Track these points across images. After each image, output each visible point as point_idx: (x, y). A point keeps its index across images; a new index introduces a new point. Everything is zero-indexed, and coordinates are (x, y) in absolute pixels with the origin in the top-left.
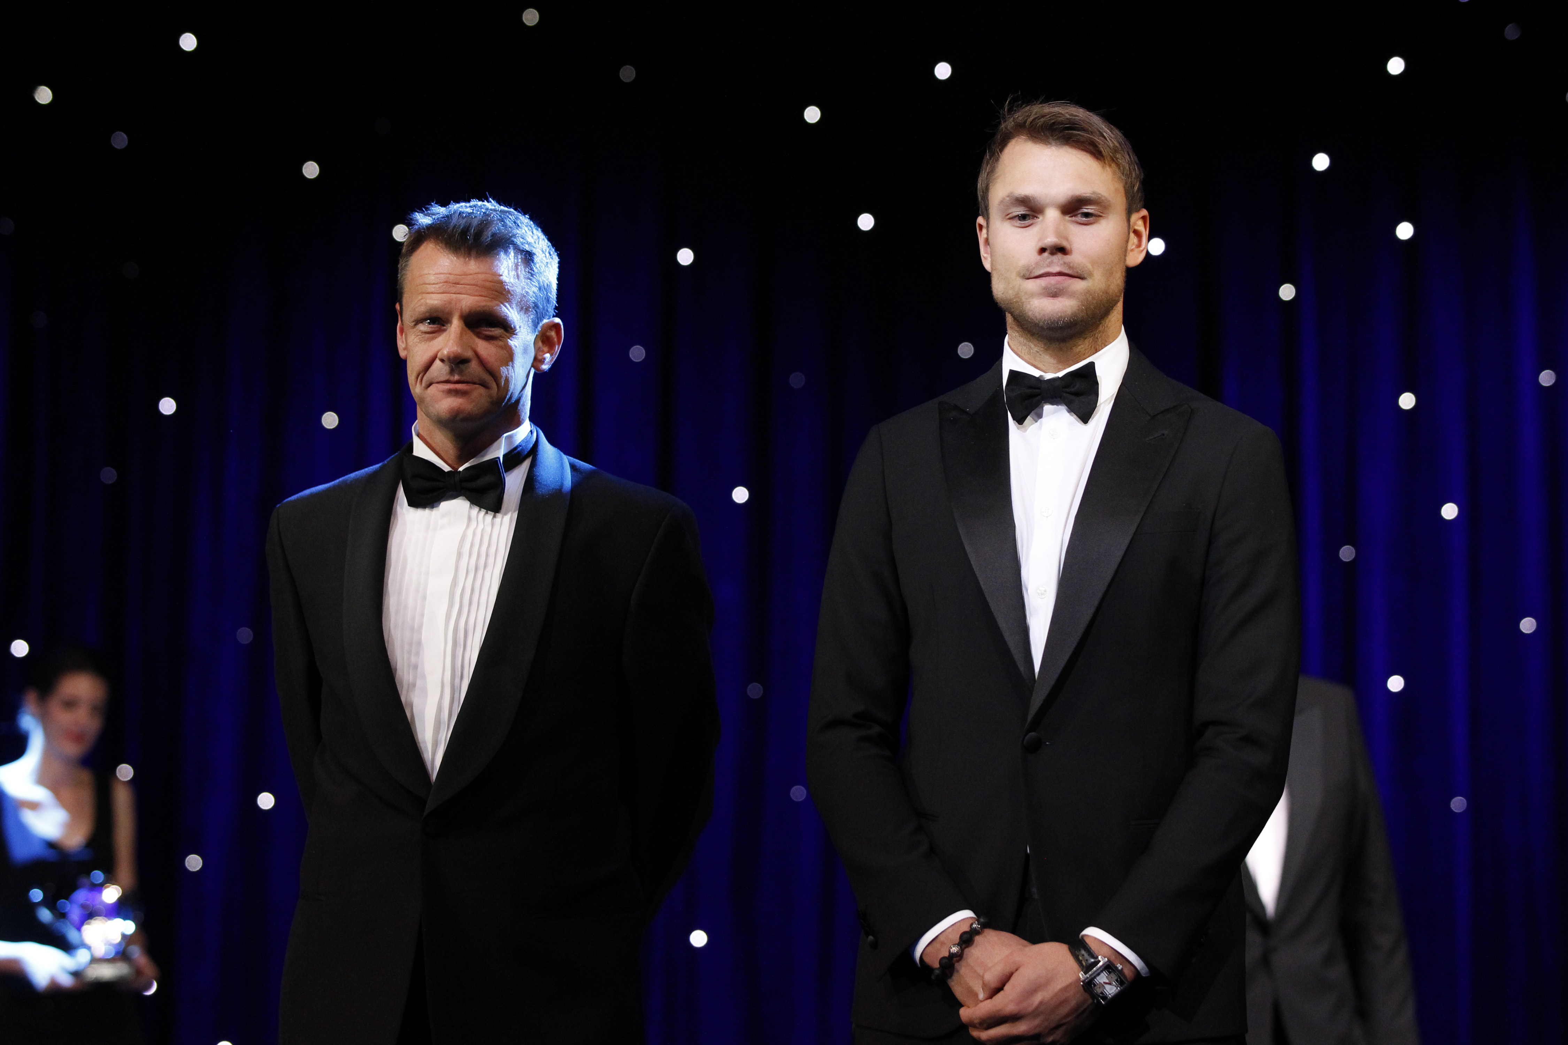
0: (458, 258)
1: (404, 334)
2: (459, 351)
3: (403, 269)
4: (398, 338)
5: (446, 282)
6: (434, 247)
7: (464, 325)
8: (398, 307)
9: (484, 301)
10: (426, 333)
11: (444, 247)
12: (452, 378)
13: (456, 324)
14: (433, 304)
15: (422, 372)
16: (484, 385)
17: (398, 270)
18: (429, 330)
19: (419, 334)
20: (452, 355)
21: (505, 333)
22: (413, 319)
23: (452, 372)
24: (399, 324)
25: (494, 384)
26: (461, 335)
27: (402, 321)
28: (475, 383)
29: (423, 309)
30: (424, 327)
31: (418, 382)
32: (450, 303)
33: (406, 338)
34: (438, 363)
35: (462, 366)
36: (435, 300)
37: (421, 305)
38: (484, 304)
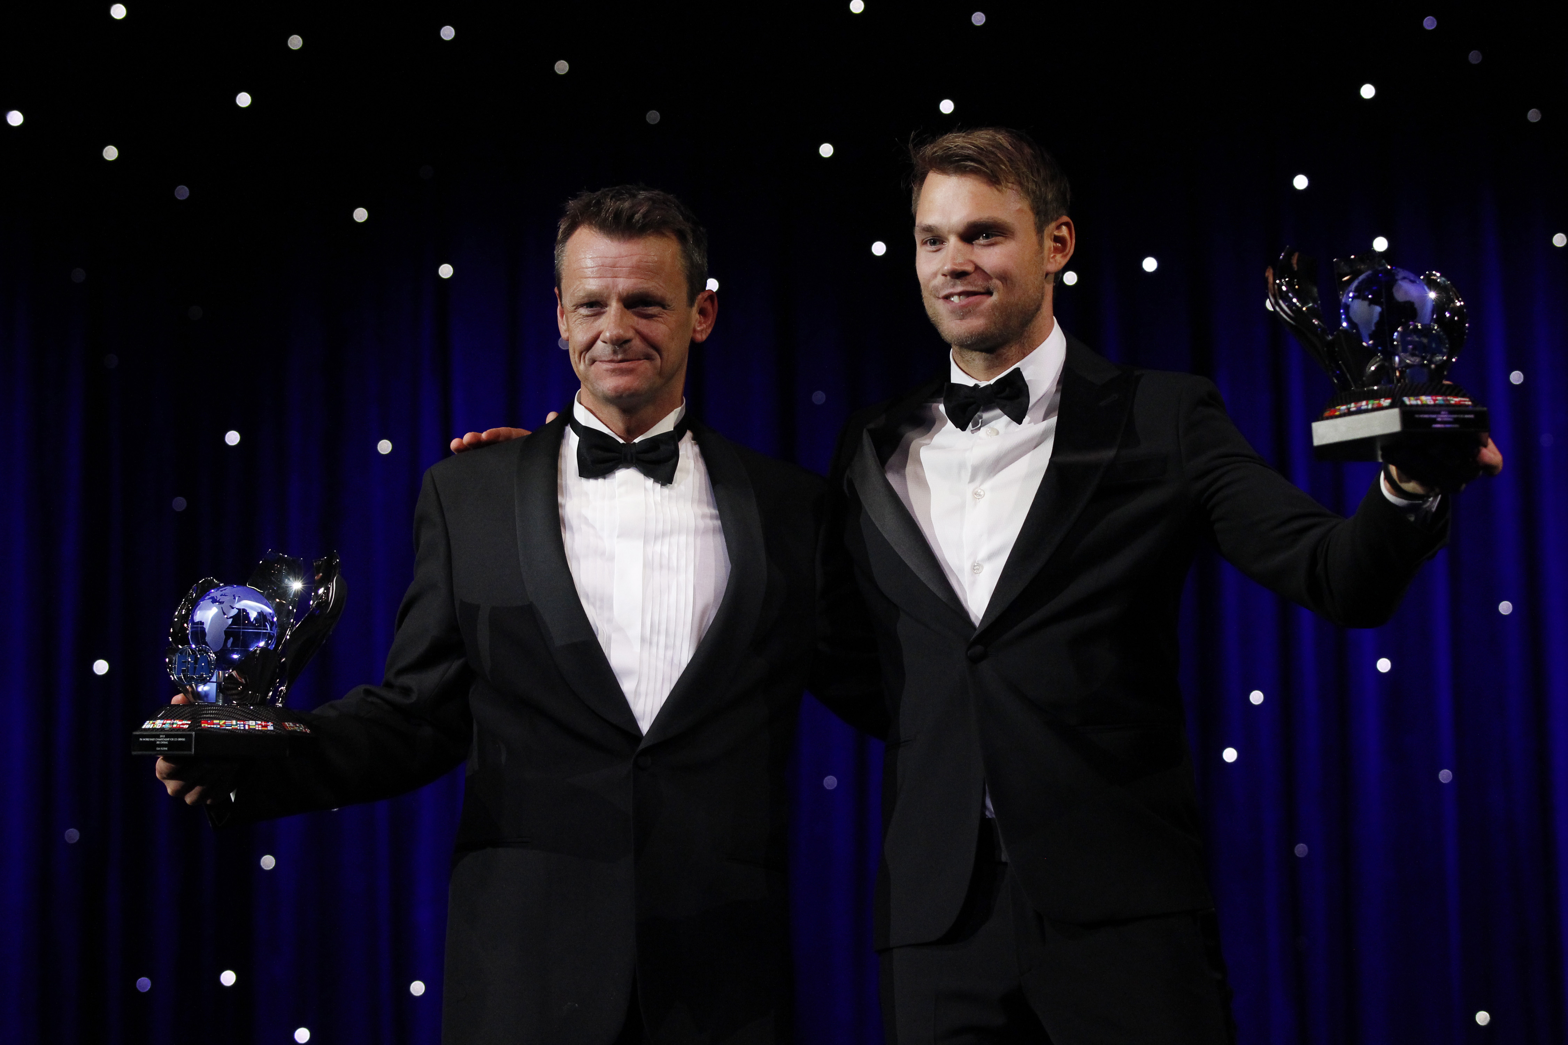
0: (612, 241)
1: (564, 316)
2: (621, 332)
3: (559, 255)
4: (558, 322)
5: (603, 266)
6: (588, 231)
7: (623, 307)
8: (556, 290)
9: (641, 283)
10: (587, 316)
11: (598, 231)
12: (615, 358)
13: (614, 307)
14: (590, 290)
15: (584, 350)
16: (648, 357)
17: (554, 256)
18: (589, 313)
19: (580, 317)
20: (615, 338)
21: (663, 310)
22: (573, 303)
23: (615, 352)
24: (559, 307)
25: (658, 357)
26: (622, 318)
27: (562, 305)
28: (639, 359)
29: (582, 294)
30: (583, 311)
31: (582, 361)
32: (607, 287)
33: (567, 322)
34: (599, 343)
35: (626, 346)
36: (592, 285)
37: (580, 290)
38: (640, 286)
